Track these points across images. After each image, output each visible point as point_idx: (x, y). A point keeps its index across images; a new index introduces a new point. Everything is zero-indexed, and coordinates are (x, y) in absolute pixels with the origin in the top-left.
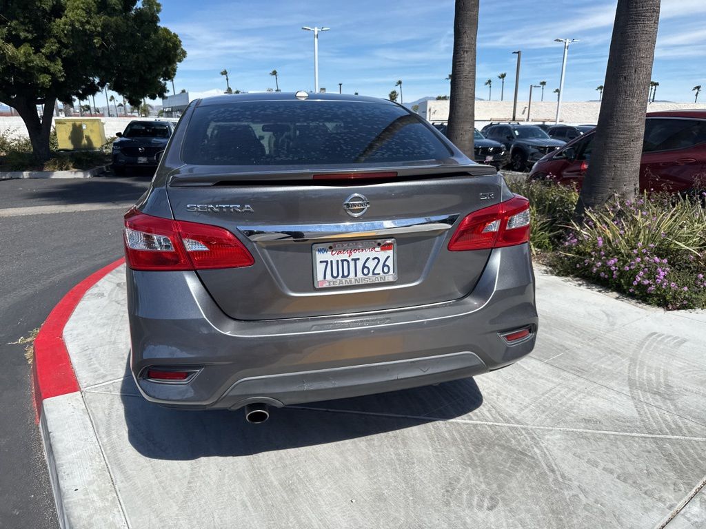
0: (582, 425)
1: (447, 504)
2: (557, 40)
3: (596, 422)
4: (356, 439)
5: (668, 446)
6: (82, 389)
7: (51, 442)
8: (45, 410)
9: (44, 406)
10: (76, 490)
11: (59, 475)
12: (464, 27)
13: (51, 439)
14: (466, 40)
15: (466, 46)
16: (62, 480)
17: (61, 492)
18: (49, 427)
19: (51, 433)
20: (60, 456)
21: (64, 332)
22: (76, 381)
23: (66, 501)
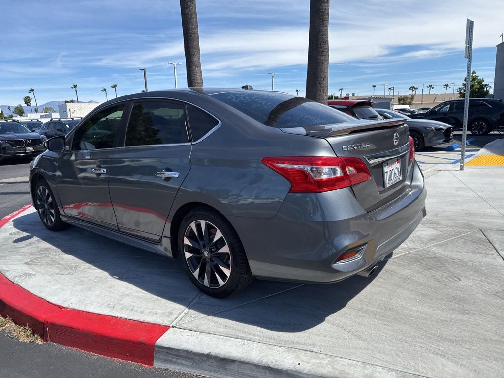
0: (434, 241)
1: (446, 285)
2: (169, 63)
3: (435, 239)
4: (375, 280)
5: (466, 238)
6: (171, 326)
7: (222, 357)
8: (173, 347)
9: (165, 346)
10: (299, 364)
11: (271, 366)
12: (193, 51)
13: (218, 355)
14: (196, 59)
15: (197, 63)
16: (279, 365)
17: (290, 370)
18: (201, 352)
19: (210, 353)
20: (249, 358)
21: (62, 305)
22: (153, 324)
23: (305, 372)
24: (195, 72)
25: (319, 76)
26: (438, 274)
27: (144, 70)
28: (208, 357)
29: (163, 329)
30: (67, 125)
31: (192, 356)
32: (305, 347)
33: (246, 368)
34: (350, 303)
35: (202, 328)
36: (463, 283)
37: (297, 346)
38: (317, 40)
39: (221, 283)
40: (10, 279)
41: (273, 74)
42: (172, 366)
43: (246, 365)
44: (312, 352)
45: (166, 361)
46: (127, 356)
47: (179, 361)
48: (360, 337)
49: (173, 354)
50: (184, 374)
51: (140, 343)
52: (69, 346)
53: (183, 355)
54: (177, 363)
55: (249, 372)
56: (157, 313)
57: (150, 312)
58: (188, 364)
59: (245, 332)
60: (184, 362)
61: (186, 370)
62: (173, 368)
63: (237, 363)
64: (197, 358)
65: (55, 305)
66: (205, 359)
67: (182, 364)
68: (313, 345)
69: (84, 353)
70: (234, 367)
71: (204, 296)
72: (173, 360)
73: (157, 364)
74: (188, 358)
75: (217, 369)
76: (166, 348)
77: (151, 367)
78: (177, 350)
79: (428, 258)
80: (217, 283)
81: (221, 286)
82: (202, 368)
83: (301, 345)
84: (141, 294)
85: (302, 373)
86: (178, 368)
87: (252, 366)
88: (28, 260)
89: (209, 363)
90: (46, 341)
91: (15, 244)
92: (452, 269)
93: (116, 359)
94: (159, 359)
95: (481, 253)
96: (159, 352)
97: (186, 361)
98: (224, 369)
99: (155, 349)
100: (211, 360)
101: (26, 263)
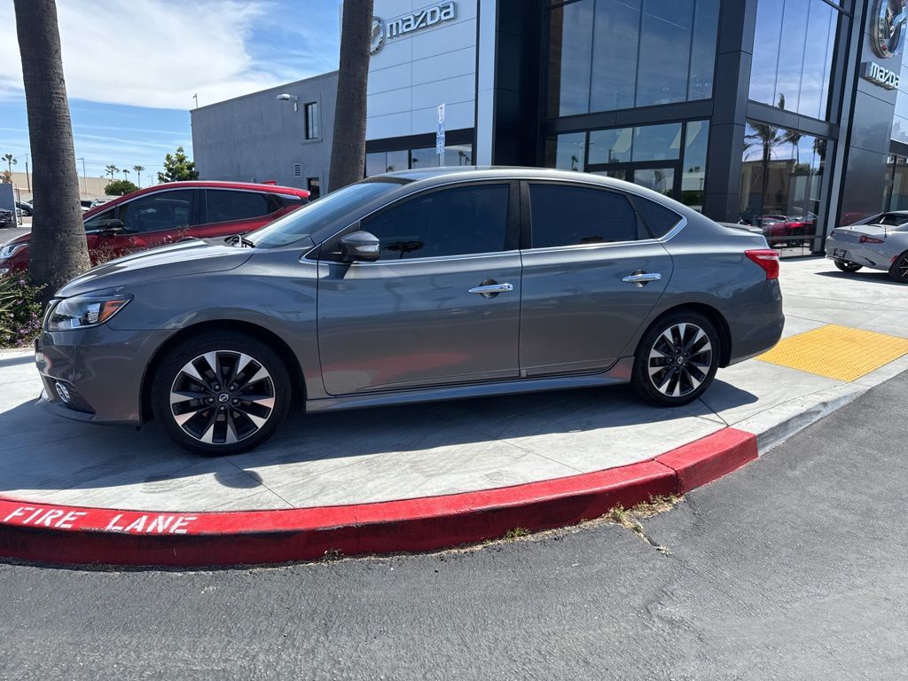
6: (726, 426)
8: (763, 431)
28: (780, 425)
39: (697, 384)
42: (767, 449)
45: (764, 446)
46: (744, 459)
49: (765, 437)
54: (767, 444)
60: (772, 439)
61: (773, 445)
64: (776, 431)
66: (779, 428)
72: (767, 441)
73: (761, 453)
74: (772, 434)
75: (785, 433)
76: (761, 434)
77: (758, 458)
78: (767, 432)
80: (688, 387)
81: (695, 388)
82: (779, 438)
89: (781, 431)
90: (682, 495)
93: (740, 468)
94: (760, 448)
96: (759, 441)
99: (757, 439)
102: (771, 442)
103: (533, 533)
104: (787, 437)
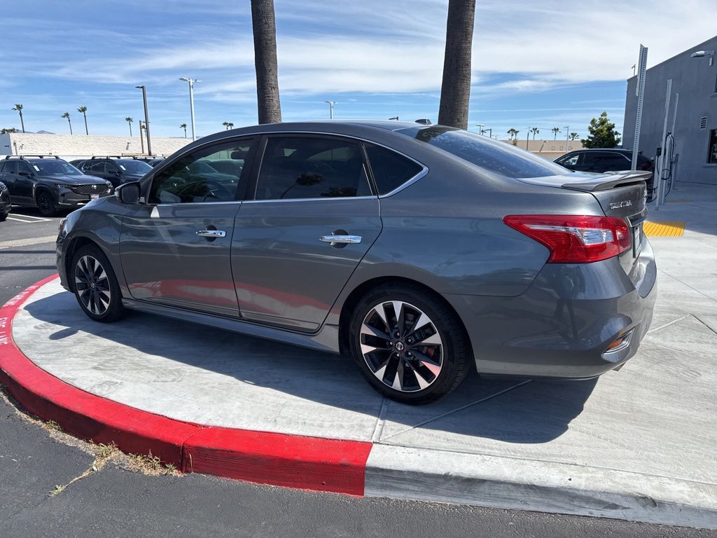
1: (688, 381)
2: (182, 79)
5: (681, 325)
6: (372, 441)
7: (467, 476)
8: (393, 468)
9: (381, 467)
10: (570, 480)
11: (535, 484)
12: (269, 65)
13: (461, 475)
14: (272, 77)
15: (273, 83)
16: (545, 483)
17: (563, 487)
18: (435, 472)
19: (449, 473)
20: (503, 476)
21: (196, 422)
22: (345, 440)
23: (582, 488)
24: (271, 95)
25: (457, 110)
26: (672, 369)
27: (142, 87)
28: (446, 478)
29: (366, 447)
30: (36, 167)
31: (422, 479)
32: (564, 460)
33: (501, 489)
34: (586, 405)
35: (416, 443)
36: (705, 378)
37: (553, 459)
38: (457, 61)
39: (423, 384)
40: (88, 390)
41: (332, 103)
42: (392, 494)
43: (502, 485)
44: (575, 465)
45: (383, 487)
46: (323, 484)
47: (403, 486)
48: (622, 445)
49: (393, 478)
50: (412, 502)
51: (343, 466)
52: (227, 477)
53: (408, 477)
54: (399, 489)
55: (505, 494)
56: (342, 427)
57: (332, 425)
58: (416, 489)
59: (477, 446)
60: (411, 487)
62: (394, 495)
63: (487, 484)
64: (429, 481)
65: (185, 423)
66: (441, 480)
67: (408, 490)
68: (574, 457)
69: (254, 485)
70: (485, 488)
71: (392, 404)
72: (395, 485)
73: (369, 493)
74: (417, 481)
75: (459, 493)
76: (382, 470)
77: (360, 496)
78: (400, 472)
79: (650, 350)
80: (417, 384)
81: (422, 388)
82: (437, 493)
83: (558, 458)
84: (301, 403)
85: (578, 490)
86: (402, 495)
87: (510, 486)
88: (95, 364)
89: (446, 486)
90: (187, 472)
91: (55, 341)
92: (684, 363)
93: (306, 490)
94: (373, 486)
95: (707, 343)
96: (372, 476)
97: (414, 486)
98: (470, 491)
99: (367, 472)
100: (451, 482)
101: (95, 368)
102: (407, 490)
103: (65, 430)
104: (464, 502)
